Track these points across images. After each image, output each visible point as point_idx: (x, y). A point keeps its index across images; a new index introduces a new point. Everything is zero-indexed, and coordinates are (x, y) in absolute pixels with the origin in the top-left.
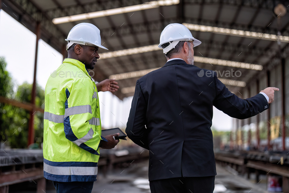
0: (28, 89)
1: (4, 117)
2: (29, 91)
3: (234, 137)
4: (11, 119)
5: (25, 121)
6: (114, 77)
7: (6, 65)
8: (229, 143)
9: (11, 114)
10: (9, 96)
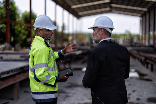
0: (27, 15)
1: (16, 31)
2: (28, 16)
3: (141, 38)
4: (20, 32)
5: (27, 32)
6: (74, 7)
7: (14, 3)
8: (138, 42)
9: (19, 29)
10: (17, 20)
